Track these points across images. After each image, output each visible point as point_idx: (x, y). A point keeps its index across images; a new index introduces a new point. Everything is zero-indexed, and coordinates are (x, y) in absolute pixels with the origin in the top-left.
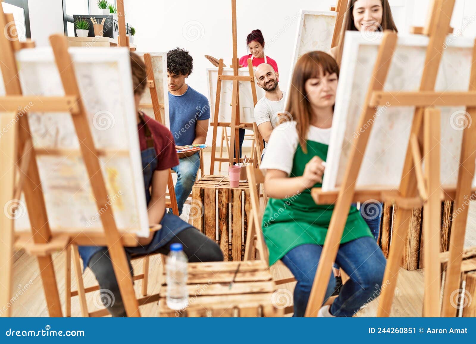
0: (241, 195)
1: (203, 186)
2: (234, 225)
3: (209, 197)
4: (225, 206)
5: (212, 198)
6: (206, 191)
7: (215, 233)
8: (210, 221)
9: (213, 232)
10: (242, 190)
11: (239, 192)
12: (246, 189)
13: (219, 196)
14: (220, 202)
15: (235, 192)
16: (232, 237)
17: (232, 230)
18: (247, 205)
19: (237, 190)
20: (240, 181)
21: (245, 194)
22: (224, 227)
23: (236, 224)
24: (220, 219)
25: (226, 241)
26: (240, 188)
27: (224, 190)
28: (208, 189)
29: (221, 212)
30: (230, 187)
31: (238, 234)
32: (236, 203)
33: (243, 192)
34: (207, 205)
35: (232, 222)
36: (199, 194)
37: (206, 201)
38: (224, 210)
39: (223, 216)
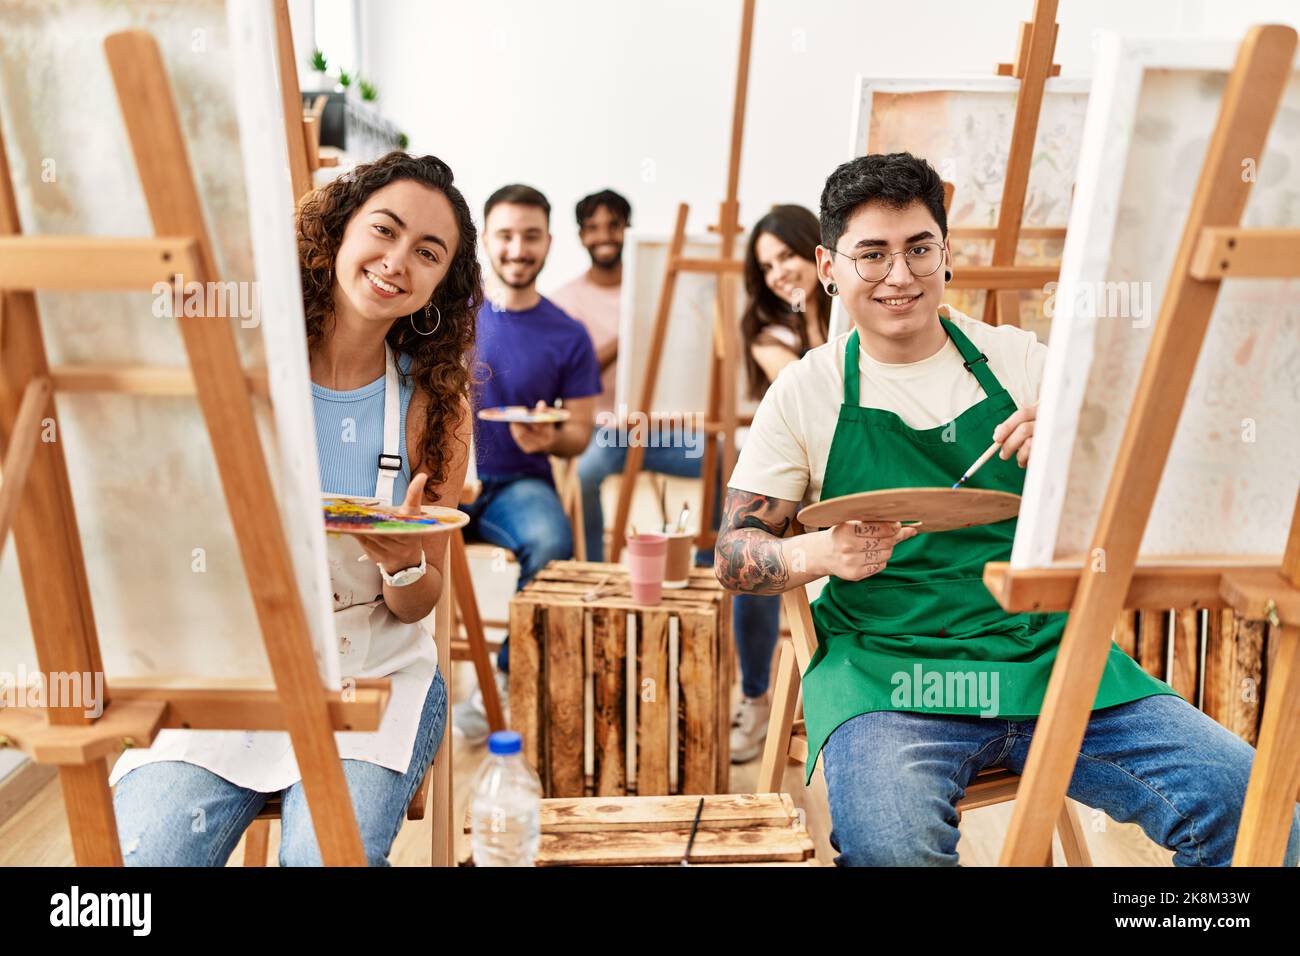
0: (665, 631)
1: (543, 600)
2: (643, 730)
3: (561, 635)
4: (614, 666)
5: (572, 639)
6: (552, 618)
7: (582, 755)
8: (565, 715)
9: (577, 751)
10: (672, 614)
11: (660, 621)
12: (682, 611)
13: (595, 632)
14: (600, 654)
15: (646, 620)
16: (638, 768)
17: (638, 748)
18: (687, 664)
19: (654, 614)
20: (666, 584)
21: (681, 628)
22: (613, 737)
23: (649, 726)
24: (598, 709)
25: (616, 782)
26: (664, 608)
27: (612, 615)
28: (561, 610)
29: (602, 687)
30: (632, 604)
31: (658, 761)
32: (652, 658)
33: (674, 622)
34: (557, 661)
35: (638, 722)
36: (530, 627)
37: (554, 649)
38: (611, 681)
39: (610, 701)
